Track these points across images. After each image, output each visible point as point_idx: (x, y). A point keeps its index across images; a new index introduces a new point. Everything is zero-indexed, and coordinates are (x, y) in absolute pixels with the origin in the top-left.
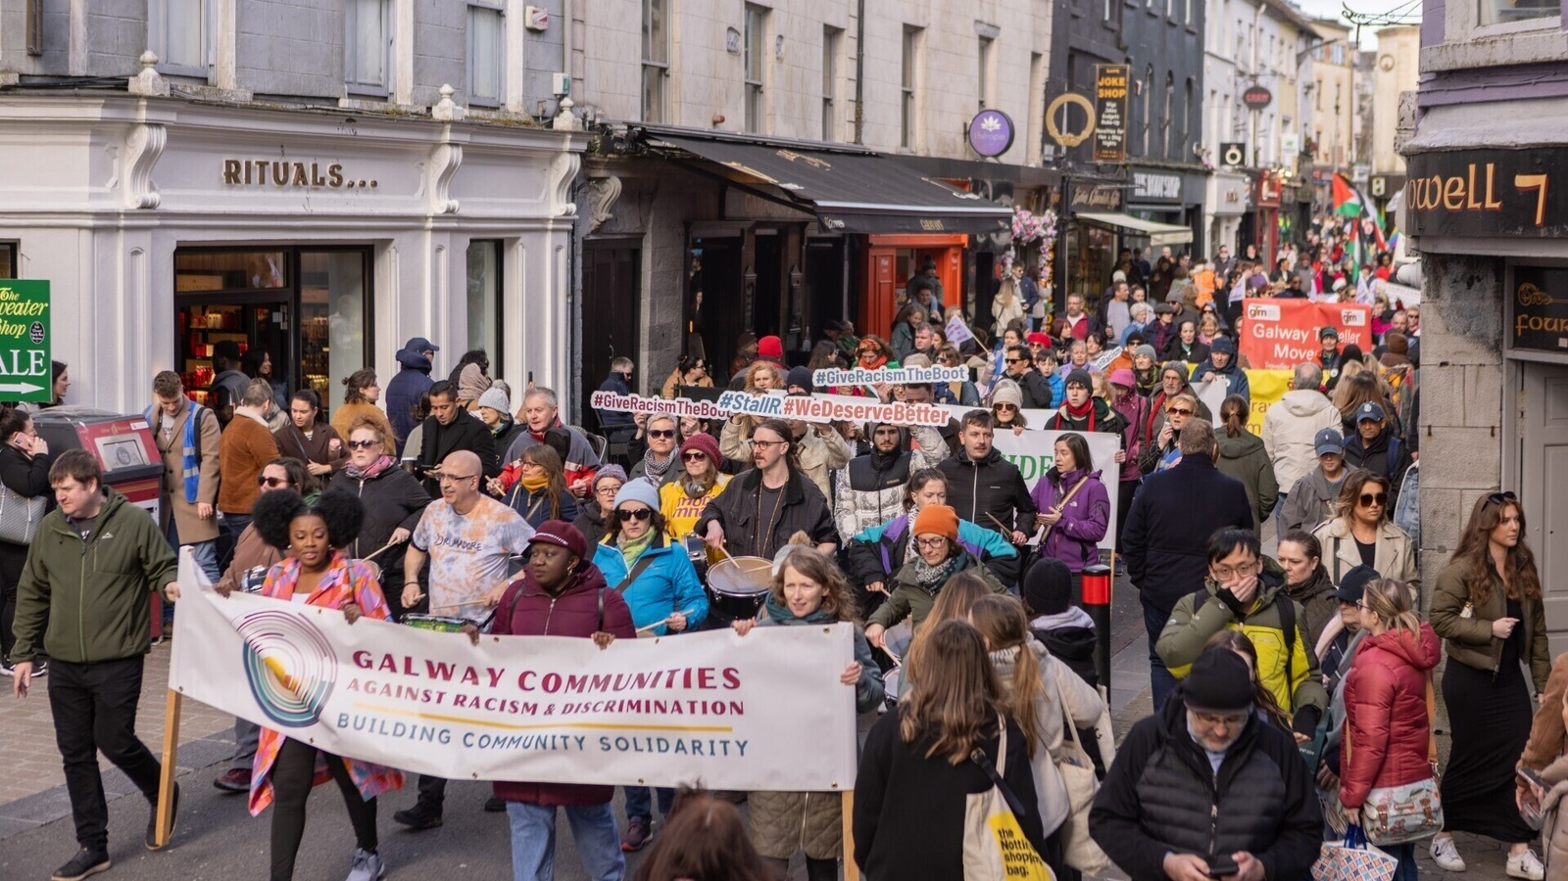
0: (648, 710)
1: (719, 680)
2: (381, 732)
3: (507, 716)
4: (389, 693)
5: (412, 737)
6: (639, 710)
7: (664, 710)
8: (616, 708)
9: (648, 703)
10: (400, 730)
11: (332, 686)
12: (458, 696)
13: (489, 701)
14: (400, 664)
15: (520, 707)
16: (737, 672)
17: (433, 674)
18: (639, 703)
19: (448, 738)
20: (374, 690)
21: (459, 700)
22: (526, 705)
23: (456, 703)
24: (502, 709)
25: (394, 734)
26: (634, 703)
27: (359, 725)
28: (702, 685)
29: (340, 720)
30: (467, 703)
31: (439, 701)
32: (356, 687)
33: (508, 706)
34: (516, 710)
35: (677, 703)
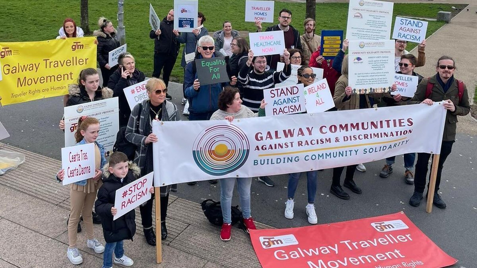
0: (381, 137)
1: (406, 123)
2: (272, 163)
3: (320, 146)
4: (272, 148)
5: (284, 162)
6: (378, 137)
7: (387, 136)
8: (369, 137)
9: (381, 134)
10: (279, 161)
11: (248, 151)
12: (299, 142)
13: (311, 141)
14: (273, 135)
15: (324, 141)
16: (412, 120)
17: (286, 136)
18: (378, 134)
19: (298, 159)
20: (266, 149)
21: (300, 144)
22: (326, 139)
23: (299, 146)
24: (318, 143)
25: (277, 163)
26: (376, 134)
27: (262, 163)
28: (400, 125)
29: (255, 163)
30: (303, 144)
31: (292, 146)
32: (258, 149)
33: (319, 142)
34: (323, 142)
35: (392, 133)
